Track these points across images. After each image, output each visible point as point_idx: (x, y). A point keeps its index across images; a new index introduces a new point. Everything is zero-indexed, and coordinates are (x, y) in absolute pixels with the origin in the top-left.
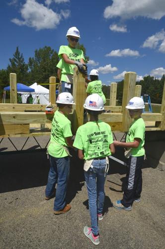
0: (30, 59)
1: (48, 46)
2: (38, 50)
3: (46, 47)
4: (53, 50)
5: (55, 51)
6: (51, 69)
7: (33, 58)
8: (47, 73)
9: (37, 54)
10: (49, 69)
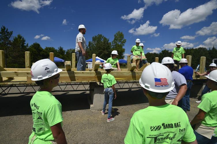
0: (89, 42)
1: (100, 34)
2: (94, 37)
3: (99, 35)
4: (103, 36)
5: (104, 36)
6: (104, 48)
7: (91, 42)
8: (101, 50)
9: (94, 39)
10: (102, 48)
